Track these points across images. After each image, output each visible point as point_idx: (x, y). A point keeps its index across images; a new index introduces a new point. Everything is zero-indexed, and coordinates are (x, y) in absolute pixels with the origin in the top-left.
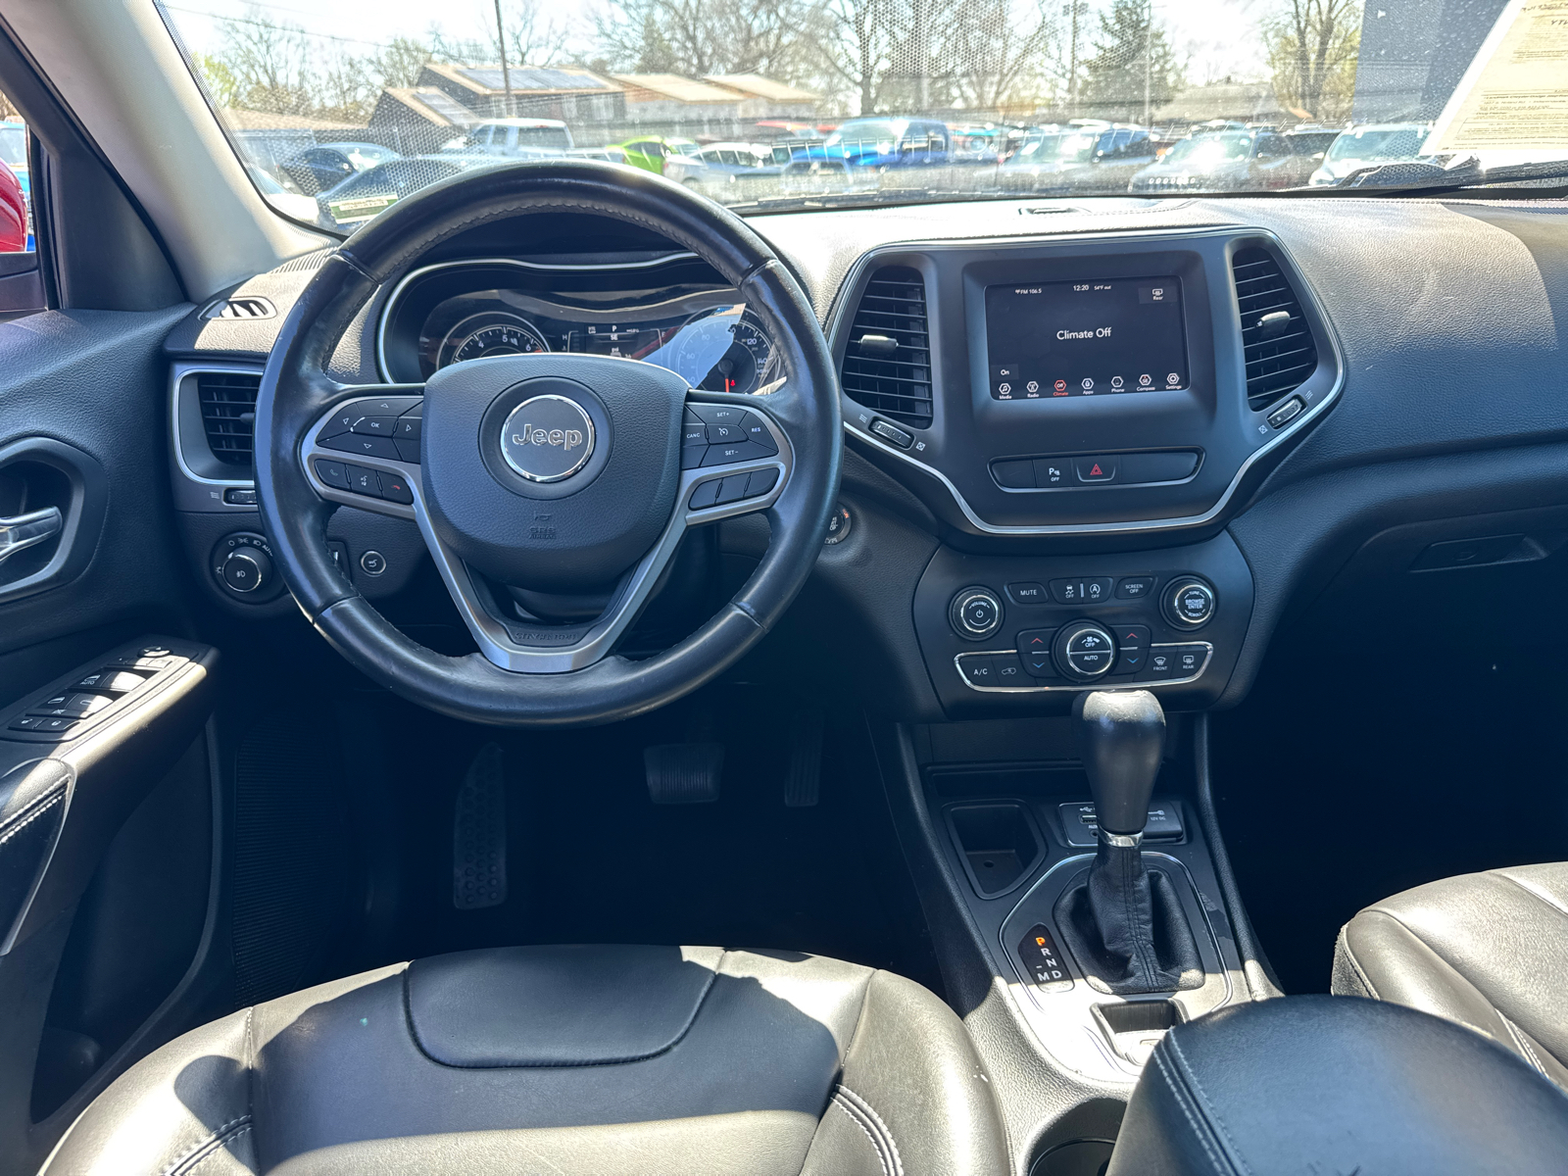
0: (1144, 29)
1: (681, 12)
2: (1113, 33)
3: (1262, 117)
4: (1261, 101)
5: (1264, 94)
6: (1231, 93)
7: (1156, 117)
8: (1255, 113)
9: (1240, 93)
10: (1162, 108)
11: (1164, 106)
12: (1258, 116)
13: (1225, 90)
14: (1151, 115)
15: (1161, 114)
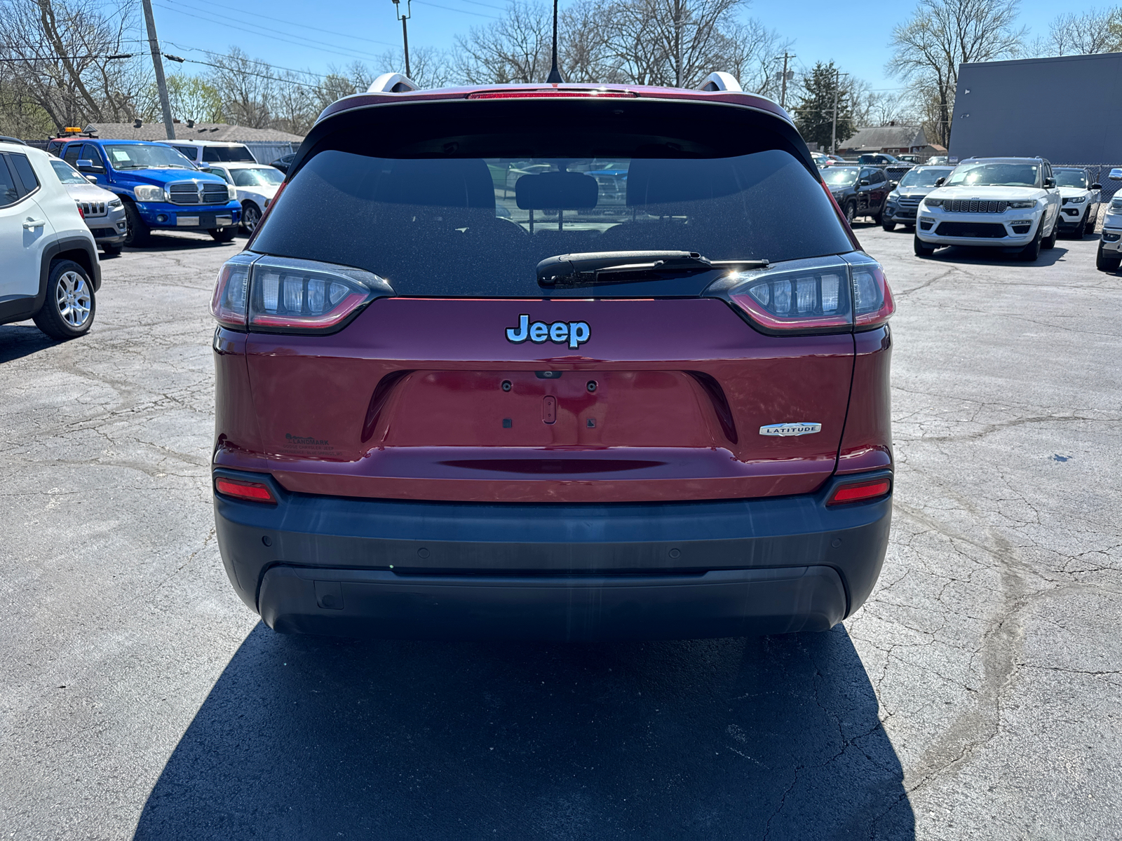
0: (833, 88)
1: (523, 66)
2: (812, 91)
3: (914, 149)
4: (915, 138)
5: (917, 134)
6: (894, 133)
7: (840, 148)
8: (910, 146)
9: (900, 132)
10: (845, 141)
11: (847, 140)
12: (912, 148)
13: (890, 130)
14: (836, 146)
15: (844, 145)
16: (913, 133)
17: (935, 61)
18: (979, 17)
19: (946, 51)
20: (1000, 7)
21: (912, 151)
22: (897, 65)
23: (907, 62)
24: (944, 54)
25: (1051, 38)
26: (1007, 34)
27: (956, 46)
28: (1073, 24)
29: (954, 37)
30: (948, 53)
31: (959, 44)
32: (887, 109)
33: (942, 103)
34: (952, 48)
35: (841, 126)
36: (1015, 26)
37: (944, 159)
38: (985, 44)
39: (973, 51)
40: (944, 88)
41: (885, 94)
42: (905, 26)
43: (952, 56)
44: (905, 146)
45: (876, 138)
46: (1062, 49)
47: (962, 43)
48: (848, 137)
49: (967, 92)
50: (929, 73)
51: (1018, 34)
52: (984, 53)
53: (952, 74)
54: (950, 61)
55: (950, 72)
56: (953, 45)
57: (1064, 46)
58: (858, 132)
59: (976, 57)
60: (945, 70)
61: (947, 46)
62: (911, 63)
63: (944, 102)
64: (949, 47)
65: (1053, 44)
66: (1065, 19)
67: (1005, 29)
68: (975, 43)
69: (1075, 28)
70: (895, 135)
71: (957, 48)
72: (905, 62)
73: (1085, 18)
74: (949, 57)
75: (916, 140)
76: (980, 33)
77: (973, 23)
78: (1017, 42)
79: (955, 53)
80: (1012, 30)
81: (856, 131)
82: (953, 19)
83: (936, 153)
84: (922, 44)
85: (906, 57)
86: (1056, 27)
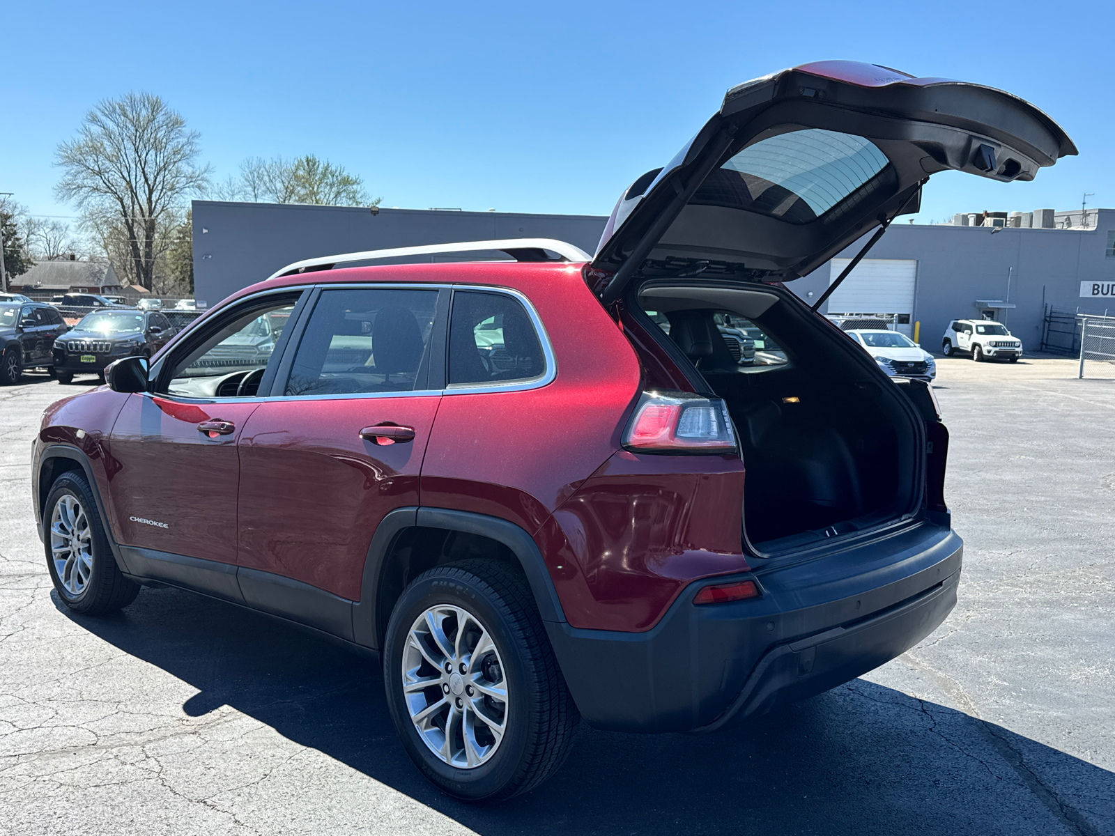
3: (106, 289)
4: (104, 276)
5: (106, 271)
6: (77, 268)
7: (11, 284)
8: (101, 285)
9: (84, 268)
10: (17, 276)
11: (20, 274)
12: (103, 288)
13: (71, 266)
14: (8, 283)
15: (17, 281)
16: (101, 270)
17: (116, 189)
18: (157, 146)
19: (125, 179)
20: (179, 140)
21: (103, 292)
22: (68, 189)
23: (80, 187)
24: (124, 183)
25: (243, 180)
26: (191, 170)
27: (136, 176)
28: (262, 169)
29: (133, 166)
30: (129, 183)
31: (140, 174)
32: (52, 239)
33: (131, 238)
34: (133, 177)
35: (11, 256)
36: (199, 162)
37: (157, 303)
38: (168, 177)
39: (157, 183)
40: (130, 221)
41: (46, 221)
42: (73, 145)
43: (134, 186)
44: (93, 285)
45: (55, 275)
46: (256, 192)
47: (144, 172)
48: (22, 272)
49: (205, 231)
50: (109, 202)
51: (203, 170)
52: (169, 186)
53: (137, 207)
54: (132, 191)
55: (133, 203)
56: (133, 173)
57: (258, 190)
58: (35, 265)
59: (162, 190)
60: (127, 201)
61: (126, 175)
62: (86, 189)
63: (132, 236)
64: (129, 176)
65: (246, 187)
66: (254, 163)
67: (188, 163)
68: (158, 174)
69: (265, 173)
70: (78, 273)
71: (138, 177)
72: (78, 187)
73: (274, 164)
74: (131, 187)
75: (106, 279)
76: (162, 165)
77: (152, 152)
78: (202, 179)
79: (136, 183)
80: (197, 166)
81: (32, 264)
82: (129, 145)
83: (142, 296)
84: (96, 168)
85: (79, 182)
86: (246, 169)
